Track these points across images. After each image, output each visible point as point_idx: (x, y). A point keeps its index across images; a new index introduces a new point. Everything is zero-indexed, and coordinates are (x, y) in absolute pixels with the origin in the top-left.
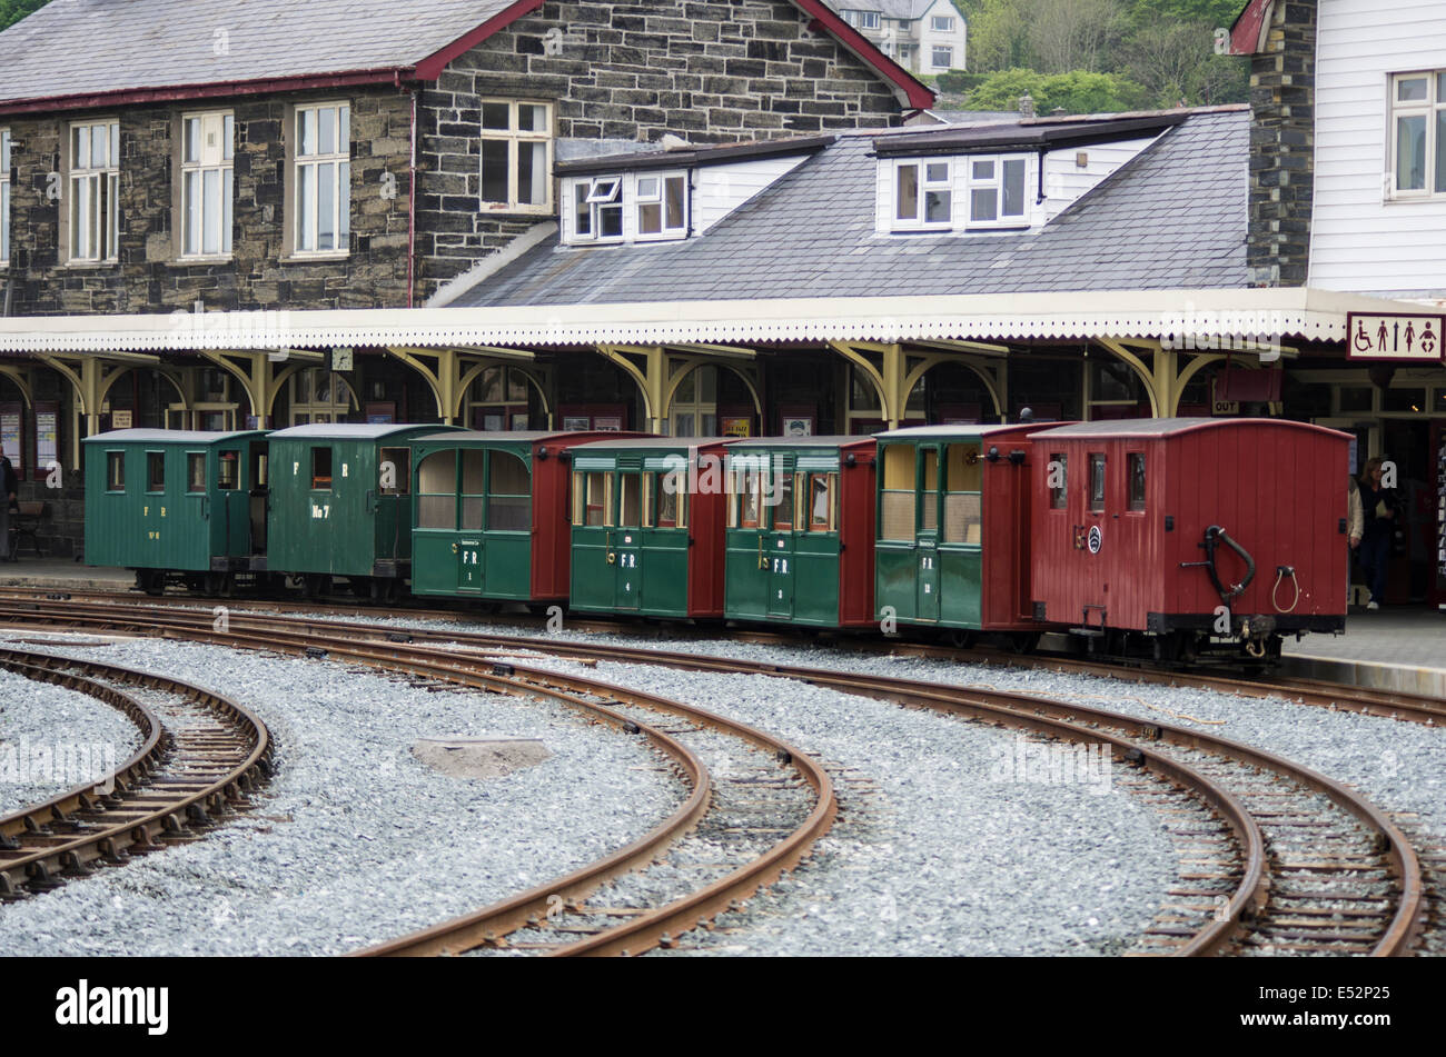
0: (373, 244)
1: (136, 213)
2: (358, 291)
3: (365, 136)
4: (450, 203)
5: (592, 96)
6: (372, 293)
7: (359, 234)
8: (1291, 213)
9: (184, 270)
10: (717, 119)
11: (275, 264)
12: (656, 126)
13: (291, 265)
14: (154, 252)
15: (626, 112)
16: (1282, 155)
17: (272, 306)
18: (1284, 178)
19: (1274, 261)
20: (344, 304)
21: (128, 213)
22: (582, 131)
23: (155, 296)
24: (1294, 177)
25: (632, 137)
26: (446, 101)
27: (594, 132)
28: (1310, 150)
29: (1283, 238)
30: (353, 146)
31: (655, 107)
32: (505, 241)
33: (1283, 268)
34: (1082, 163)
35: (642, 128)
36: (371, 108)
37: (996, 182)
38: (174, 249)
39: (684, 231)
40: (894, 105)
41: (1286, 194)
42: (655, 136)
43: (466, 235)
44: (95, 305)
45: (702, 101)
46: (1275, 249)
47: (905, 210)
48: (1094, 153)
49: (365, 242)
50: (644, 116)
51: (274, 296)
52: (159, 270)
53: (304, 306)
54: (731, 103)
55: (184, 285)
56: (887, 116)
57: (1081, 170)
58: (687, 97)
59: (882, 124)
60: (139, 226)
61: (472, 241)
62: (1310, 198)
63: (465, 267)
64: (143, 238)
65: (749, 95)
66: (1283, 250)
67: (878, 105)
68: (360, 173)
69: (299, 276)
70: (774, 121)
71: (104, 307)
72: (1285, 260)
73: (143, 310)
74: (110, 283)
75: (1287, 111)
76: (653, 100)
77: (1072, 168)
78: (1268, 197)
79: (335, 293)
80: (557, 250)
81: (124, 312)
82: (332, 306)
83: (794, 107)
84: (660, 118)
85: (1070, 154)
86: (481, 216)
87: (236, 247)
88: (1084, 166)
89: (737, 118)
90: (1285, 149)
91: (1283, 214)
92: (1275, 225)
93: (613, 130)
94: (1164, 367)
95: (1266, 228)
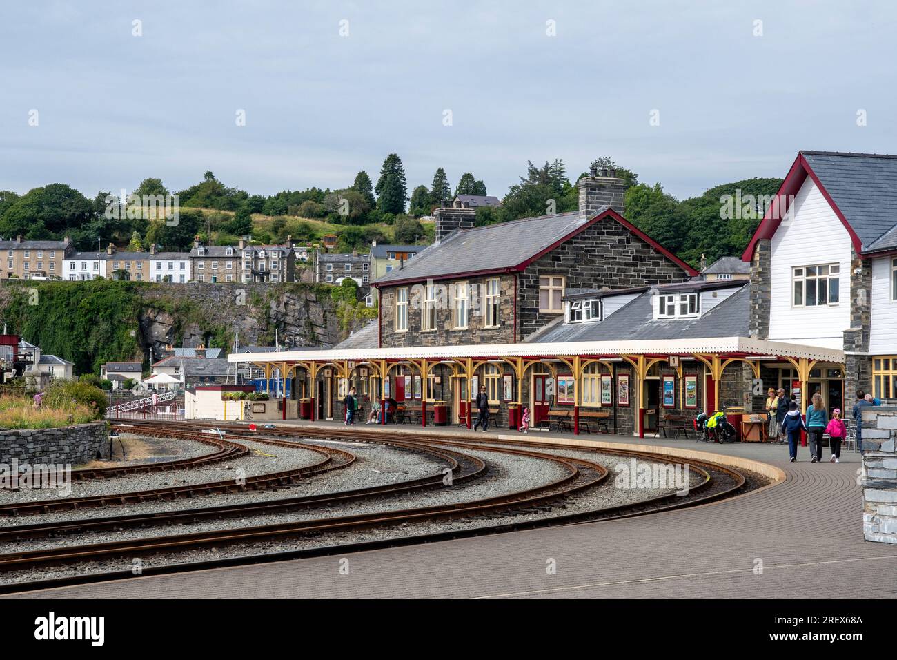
0: (506, 323)
1: (442, 314)
2: (502, 338)
3: (504, 288)
4: (529, 310)
5: (577, 275)
6: (506, 339)
7: (502, 320)
8: (763, 312)
9: (455, 332)
10: (621, 281)
11: (479, 330)
12: (600, 284)
13: (483, 330)
14: (447, 327)
15: (589, 280)
16: (759, 294)
17: (479, 343)
18: (760, 301)
19: (757, 328)
20: (499, 343)
21: (440, 314)
22: (574, 286)
23: (447, 340)
24: (764, 301)
25: (591, 288)
26: (528, 277)
27: (579, 286)
28: (770, 292)
29: (760, 321)
30: (501, 292)
31: (600, 278)
32: (548, 322)
33: (760, 330)
34: (715, 296)
35: (595, 285)
36: (506, 280)
37: (687, 302)
38: (452, 325)
39: (599, 318)
40: (684, 275)
41: (760, 306)
42: (600, 287)
43: (534, 320)
44: (431, 343)
45: (616, 275)
46: (757, 324)
47: (662, 311)
48: (719, 292)
49: (504, 323)
50: (596, 281)
51: (479, 340)
52: (448, 332)
53: (487, 343)
54: (626, 276)
55: (455, 336)
56: (682, 279)
57: (714, 298)
58: (611, 274)
59: (680, 282)
60: (443, 318)
61: (536, 322)
62: (769, 307)
63: (534, 330)
64: (444, 322)
65: (632, 273)
66: (760, 324)
67: (679, 276)
68: (502, 301)
69: (485, 334)
70: (641, 282)
71: (433, 344)
72: (761, 328)
73: (444, 345)
74: (435, 336)
75: (760, 279)
76: (599, 275)
77: (712, 297)
78: (755, 307)
79: (496, 339)
80: (564, 325)
81: (439, 345)
82: (495, 343)
83: (649, 277)
84: (601, 281)
85: (711, 293)
86: (539, 314)
87: (469, 324)
88: (716, 297)
89: (629, 281)
90: (759, 292)
91: (760, 313)
92: (757, 316)
93: (585, 285)
94: (716, 362)
95: (755, 317)
